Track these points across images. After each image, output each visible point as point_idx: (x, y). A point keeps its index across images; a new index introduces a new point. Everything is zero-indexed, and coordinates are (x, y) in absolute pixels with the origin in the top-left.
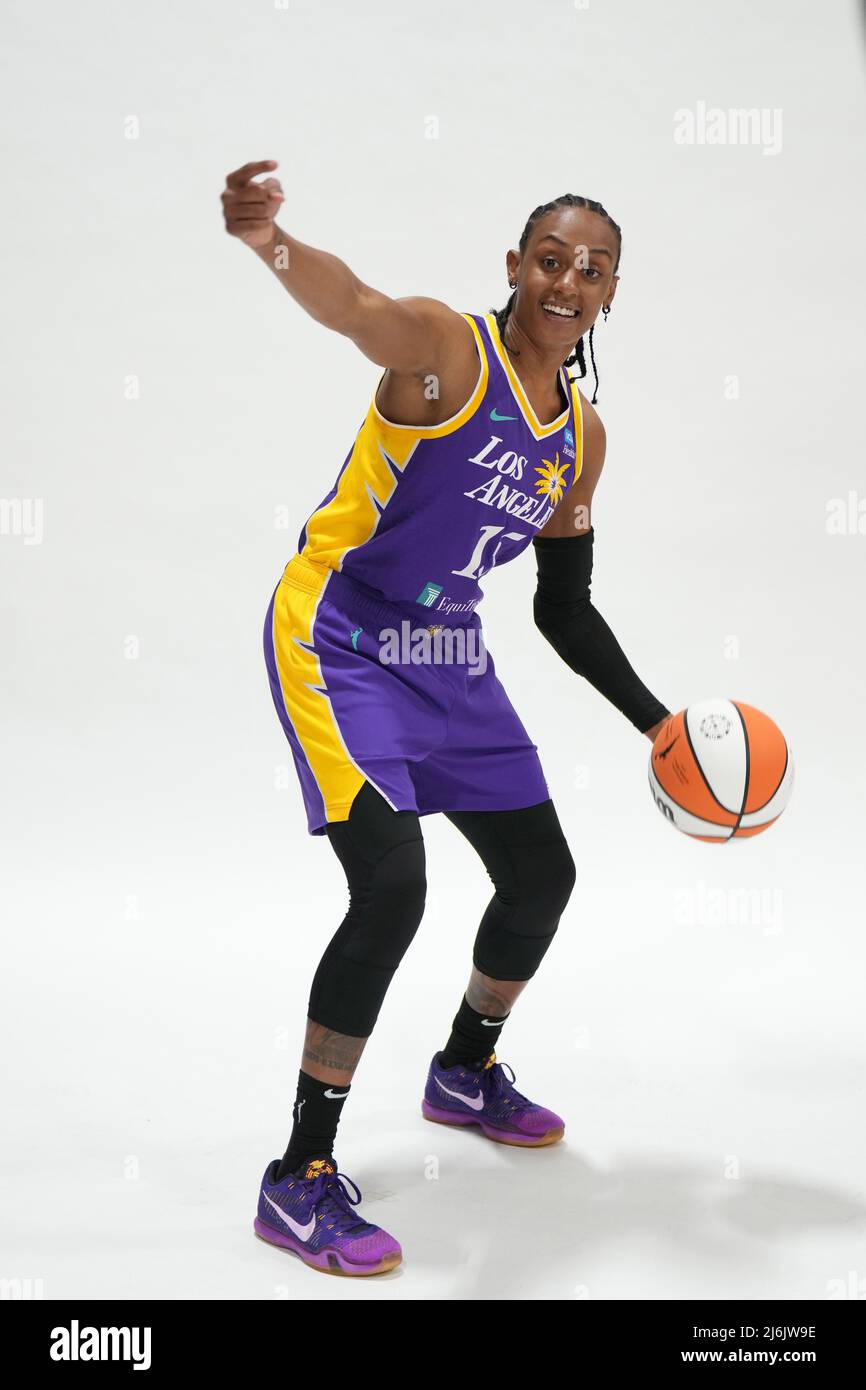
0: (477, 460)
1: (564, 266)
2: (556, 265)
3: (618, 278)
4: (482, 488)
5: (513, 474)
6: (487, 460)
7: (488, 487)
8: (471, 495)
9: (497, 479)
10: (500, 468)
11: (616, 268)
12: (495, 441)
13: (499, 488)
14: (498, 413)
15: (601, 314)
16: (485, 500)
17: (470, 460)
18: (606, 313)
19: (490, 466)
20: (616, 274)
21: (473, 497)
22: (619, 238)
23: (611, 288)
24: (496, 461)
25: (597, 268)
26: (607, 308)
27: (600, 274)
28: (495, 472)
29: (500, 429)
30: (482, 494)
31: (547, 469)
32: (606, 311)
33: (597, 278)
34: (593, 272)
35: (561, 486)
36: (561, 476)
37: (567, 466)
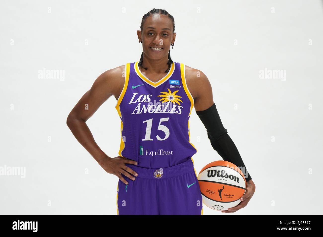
0: (131, 102)
1: (155, 34)
2: (153, 34)
3: (175, 33)
4: (135, 109)
5: (145, 101)
6: (134, 101)
7: (137, 108)
8: (133, 113)
9: (139, 105)
10: (139, 101)
11: (174, 30)
12: (135, 94)
13: (141, 107)
14: (134, 86)
15: (171, 46)
16: (138, 112)
17: (129, 103)
18: (172, 46)
19: (136, 102)
20: (174, 32)
21: (134, 114)
22: (173, 20)
23: (173, 37)
24: (137, 100)
25: (166, 33)
26: (173, 44)
27: (168, 35)
28: (138, 103)
29: (136, 90)
30: (136, 111)
31: (164, 94)
32: (173, 45)
33: (167, 36)
34: (165, 34)
35: (177, 98)
36: (175, 95)
37: (177, 91)
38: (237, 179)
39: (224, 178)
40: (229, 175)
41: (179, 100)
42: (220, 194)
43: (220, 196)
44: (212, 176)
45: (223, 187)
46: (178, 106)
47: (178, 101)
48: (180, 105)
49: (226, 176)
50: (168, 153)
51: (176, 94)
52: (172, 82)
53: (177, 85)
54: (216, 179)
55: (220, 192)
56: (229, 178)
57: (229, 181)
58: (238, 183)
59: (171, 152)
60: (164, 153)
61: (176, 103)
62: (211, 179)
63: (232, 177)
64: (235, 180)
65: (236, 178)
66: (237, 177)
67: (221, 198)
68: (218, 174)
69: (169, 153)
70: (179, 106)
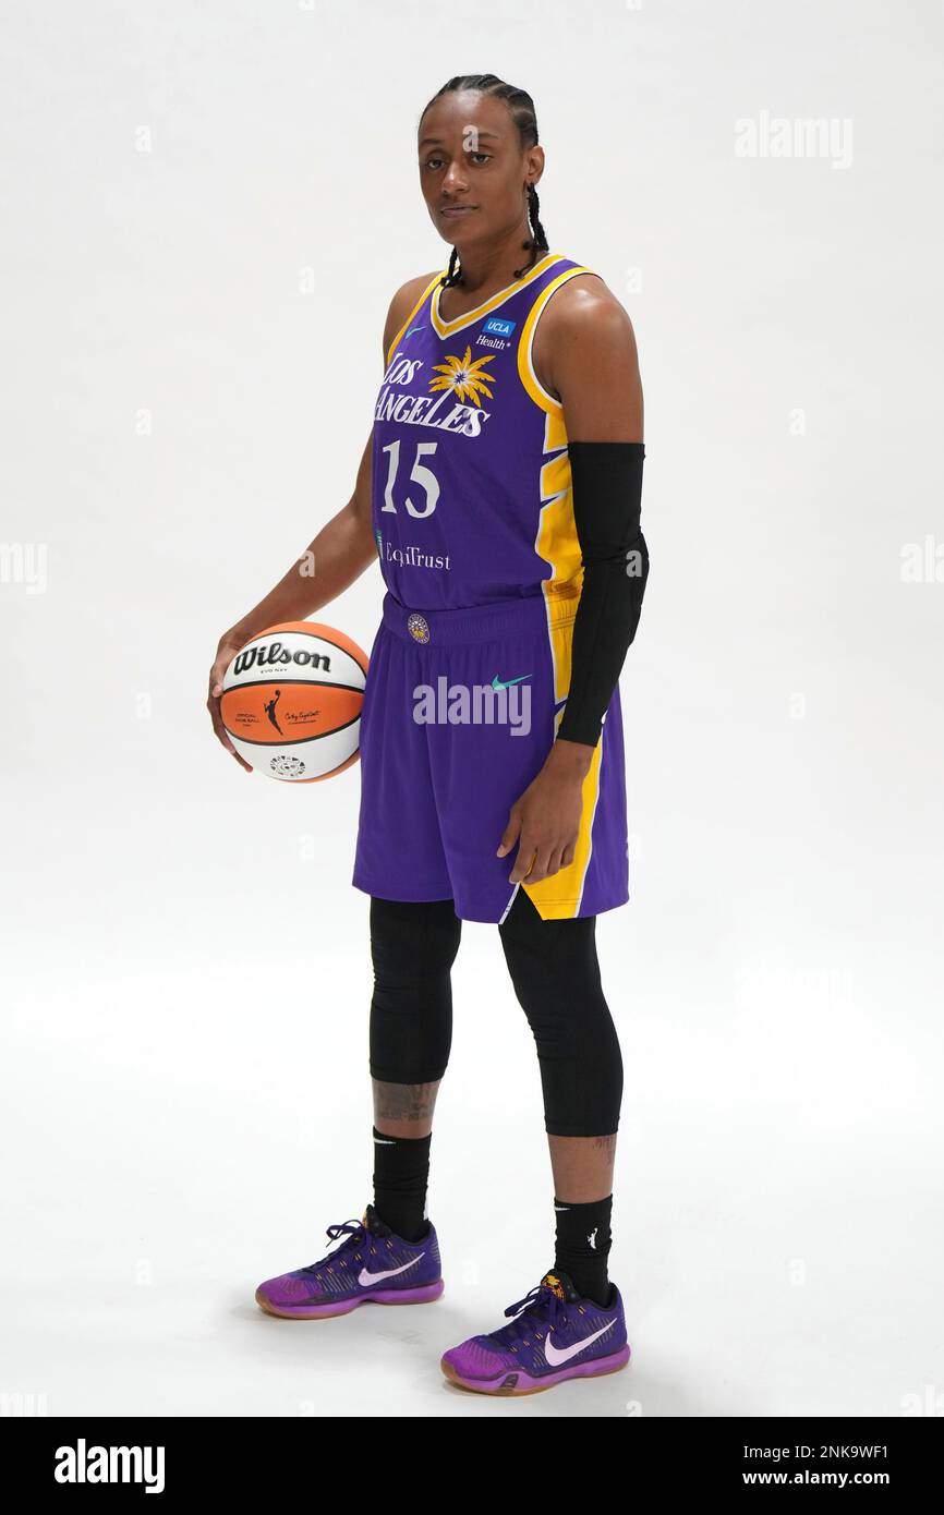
1: (448, 162)
2: (442, 164)
5: (401, 380)
9: (387, 391)
13: (387, 400)
23: (531, 163)
25: (488, 152)
27: (491, 157)
31: (448, 364)
33: (487, 161)
34: (484, 157)
35: (480, 380)
36: (478, 370)
37: (489, 358)
38: (321, 662)
39: (279, 665)
40: (292, 652)
41: (484, 389)
42: (272, 717)
43: (275, 724)
44: (245, 667)
45: (278, 693)
46: (471, 410)
47: (478, 392)
48: (479, 405)
49: (284, 658)
50: (430, 562)
51: (482, 369)
52: (493, 326)
53: (500, 337)
54: (255, 673)
55: (271, 708)
56: (292, 662)
57: (293, 671)
58: (326, 673)
59: (444, 562)
60: (423, 561)
61: (467, 397)
62: (246, 677)
63: (302, 658)
64: (316, 665)
65: (317, 658)
66: (321, 655)
67: (279, 729)
68: (261, 655)
69: (434, 562)
70: (476, 407)
